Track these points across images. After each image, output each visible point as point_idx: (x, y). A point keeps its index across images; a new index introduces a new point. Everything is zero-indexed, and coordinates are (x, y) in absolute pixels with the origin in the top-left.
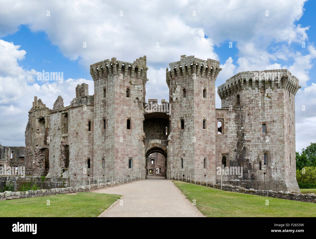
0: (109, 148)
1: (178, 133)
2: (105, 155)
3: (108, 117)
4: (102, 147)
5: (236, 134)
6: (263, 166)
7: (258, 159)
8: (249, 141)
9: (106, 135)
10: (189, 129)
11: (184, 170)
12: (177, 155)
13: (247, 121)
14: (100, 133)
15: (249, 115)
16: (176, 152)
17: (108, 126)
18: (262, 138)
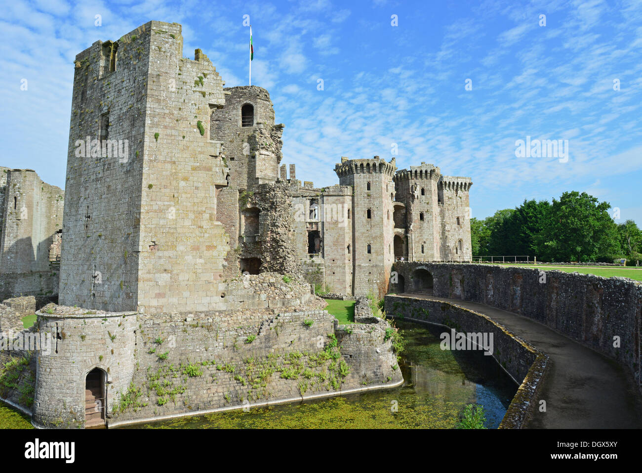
0: (377, 236)
1: (418, 224)
2: (372, 242)
3: (373, 209)
4: (367, 235)
5: (441, 225)
6: (459, 251)
7: (455, 245)
8: (449, 231)
9: (372, 224)
10: (428, 221)
11: (424, 254)
12: (418, 242)
13: (447, 215)
14: (365, 221)
15: (448, 210)
16: (417, 240)
17: (374, 216)
18: (457, 229)
